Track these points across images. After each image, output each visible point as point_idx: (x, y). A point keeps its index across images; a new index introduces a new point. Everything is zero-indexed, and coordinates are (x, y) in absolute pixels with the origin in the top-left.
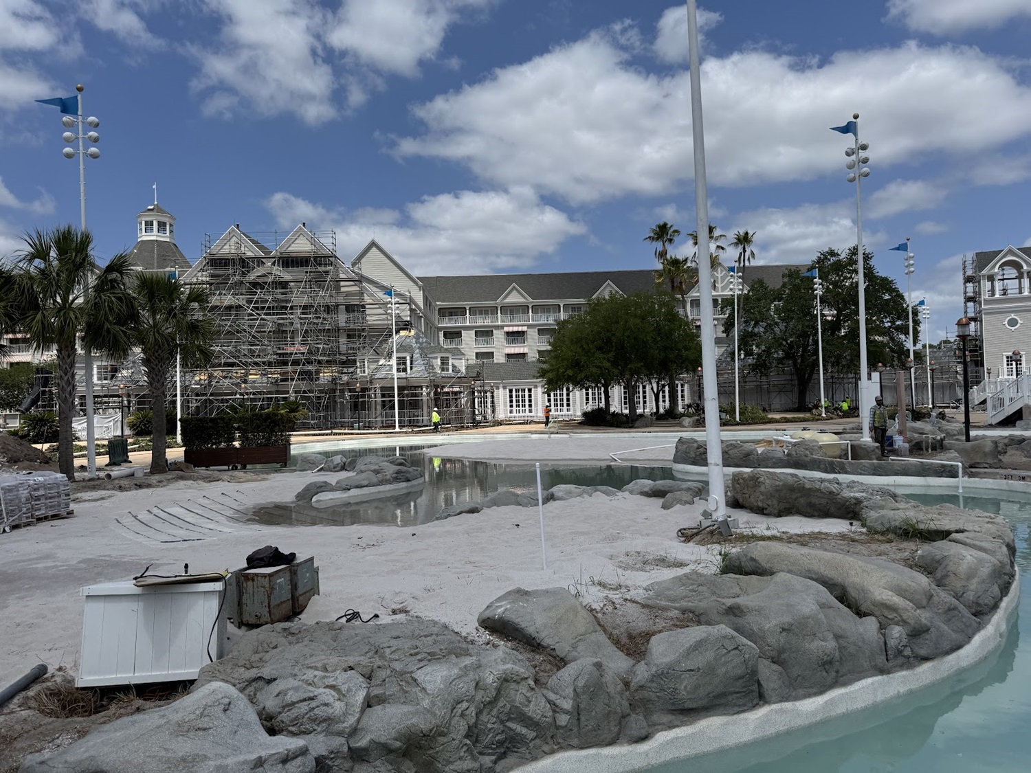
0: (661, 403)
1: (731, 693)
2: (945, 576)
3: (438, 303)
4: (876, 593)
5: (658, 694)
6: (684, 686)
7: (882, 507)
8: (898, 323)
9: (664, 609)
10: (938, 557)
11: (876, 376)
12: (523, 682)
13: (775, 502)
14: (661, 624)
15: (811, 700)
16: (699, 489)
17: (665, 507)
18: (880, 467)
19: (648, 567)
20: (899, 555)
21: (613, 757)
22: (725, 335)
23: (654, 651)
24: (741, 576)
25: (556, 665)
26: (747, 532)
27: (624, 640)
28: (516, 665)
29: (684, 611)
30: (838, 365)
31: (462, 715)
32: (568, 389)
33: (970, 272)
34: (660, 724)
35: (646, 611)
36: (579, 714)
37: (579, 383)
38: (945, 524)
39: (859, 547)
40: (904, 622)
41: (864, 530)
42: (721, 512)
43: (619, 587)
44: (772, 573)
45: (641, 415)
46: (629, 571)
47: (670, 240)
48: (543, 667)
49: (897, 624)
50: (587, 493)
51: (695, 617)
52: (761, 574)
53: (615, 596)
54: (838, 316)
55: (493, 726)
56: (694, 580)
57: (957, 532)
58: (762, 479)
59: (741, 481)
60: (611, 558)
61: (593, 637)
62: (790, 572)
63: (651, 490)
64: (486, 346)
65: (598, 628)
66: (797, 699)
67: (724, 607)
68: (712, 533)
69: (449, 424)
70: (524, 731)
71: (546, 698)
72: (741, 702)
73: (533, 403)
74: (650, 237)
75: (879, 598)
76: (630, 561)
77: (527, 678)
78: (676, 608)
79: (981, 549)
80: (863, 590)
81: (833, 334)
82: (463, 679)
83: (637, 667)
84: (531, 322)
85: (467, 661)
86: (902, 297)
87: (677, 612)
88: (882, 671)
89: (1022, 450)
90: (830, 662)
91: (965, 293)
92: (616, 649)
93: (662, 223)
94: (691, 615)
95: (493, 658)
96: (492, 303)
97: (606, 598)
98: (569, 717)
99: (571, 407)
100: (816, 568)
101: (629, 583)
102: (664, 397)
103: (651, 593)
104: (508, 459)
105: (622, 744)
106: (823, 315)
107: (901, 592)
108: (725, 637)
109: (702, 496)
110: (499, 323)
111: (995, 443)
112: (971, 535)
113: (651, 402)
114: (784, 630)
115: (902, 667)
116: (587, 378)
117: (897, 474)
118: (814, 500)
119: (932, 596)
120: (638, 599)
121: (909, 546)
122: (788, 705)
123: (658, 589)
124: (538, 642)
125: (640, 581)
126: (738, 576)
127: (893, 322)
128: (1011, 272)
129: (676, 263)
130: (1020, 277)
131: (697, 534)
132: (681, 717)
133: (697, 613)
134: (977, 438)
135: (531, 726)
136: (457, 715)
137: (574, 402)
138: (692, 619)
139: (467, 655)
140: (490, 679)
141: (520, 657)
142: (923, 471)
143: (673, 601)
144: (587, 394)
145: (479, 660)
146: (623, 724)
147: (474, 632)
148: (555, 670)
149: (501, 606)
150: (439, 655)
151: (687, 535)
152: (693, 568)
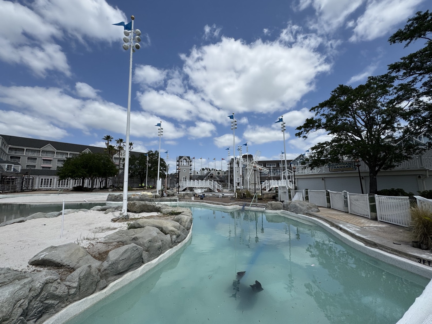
0: (102, 185)
1: (135, 263)
2: (181, 222)
3: (9, 145)
4: (170, 228)
5: (111, 270)
6: (120, 266)
7: (165, 208)
8: (164, 169)
9: (111, 243)
10: (179, 218)
11: (161, 179)
12: (55, 282)
13: (139, 209)
14: (110, 247)
15: (155, 259)
16: (117, 208)
17: (105, 213)
18: (161, 200)
19: (104, 231)
20: (171, 219)
21: (93, 298)
22: (123, 167)
23: (110, 257)
24: (135, 229)
25: (70, 271)
26: (133, 217)
27: (97, 256)
28: (52, 276)
29: (118, 242)
30: (150, 177)
31: (20, 306)
32: (68, 180)
33: (178, 160)
34: (111, 280)
35: (105, 245)
36: (80, 287)
37: (72, 178)
38: (180, 211)
39: (162, 218)
40: (176, 234)
41: (162, 214)
42: (126, 213)
43: (94, 239)
44: (144, 227)
45: (95, 188)
46: (97, 233)
47: (111, 141)
48: (63, 274)
49: (174, 235)
50: (76, 211)
51: (123, 243)
52: (140, 228)
53: (93, 242)
54: (151, 166)
55: (37, 305)
56: (121, 232)
57: (182, 212)
58: (136, 203)
59: (130, 204)
60: (90, 230)
61: (86, 257)
62: (148, 226)
63: (101, 209)
64: (32, 163)
65: (88, 254)
66: (152, 260)
67: (132, 238)
68: (123, 219)
69: (8, 190)
70: (53, 302)
71: (65, 285)
72: (137, 265)
73: (52, 184)
74: (104, 139)
75: (170, 229)
76: (97, 230)
77: (57, 280)
78: (115, 242)
79: (187, 215)
80: (167, 228)
81: (150, 169)
82: (22, 289)
83: (104, 263)
84: (55, 157)
85: (26, 280)
86: (165, 163)
87: (116, 243)
88: (171, 247)
89: (188, 196)
90: (160, 248)
91: (177, 164)
92: (95, 259)
93: (108, 136)
94: (121, 243)
95: (40, 276)
96: (38, 149)
97: (90, 243)
98: (75, 289)
99: (68, 186)
100: (155, 224)
101: (97, 237)
102: (103, 183)
103: (107, 239)
104: (39, 202)
105: (96, 292)
106: (148, 165)
107: (175, 227)
108: (134, 247)
109: (118, 209)
110: (40, 156)
111: (184, 194)
112: (185, 213)
113: (98, 184)
114: (149, 241)
115: (175, 245)
116: (77, 176)
117: (165, 201)
118: (149, 208)
119: (180, 227)
120: (102, 241)
121: (173, 216)
122: (149, 263)
123: (110, 237)
124: (61, 264)
125: (102, 236)
126: (134, 229)
127: (163, 168)
128: (185, 161)
129: (111, 146)
130: (186, 162)
131: (118, 220)
132: (118, 276)
133: (123, 242)
134: (180, 193)
135: (57, 299)
136: (17, 307)
137: (70, 184)
138: (121, 244)
139: (25, 278)
140: (38, 285)
141: (54, 272)
142: (170, 201)
143: (115, 240)
144: (75, 181)
145: (33, 279)
146: (97, 285)
147: (26, 268)
148: (69, 273)
149: (43, 254)
150: (8, 282)
151: (114, 221)
152: (119, 229)
